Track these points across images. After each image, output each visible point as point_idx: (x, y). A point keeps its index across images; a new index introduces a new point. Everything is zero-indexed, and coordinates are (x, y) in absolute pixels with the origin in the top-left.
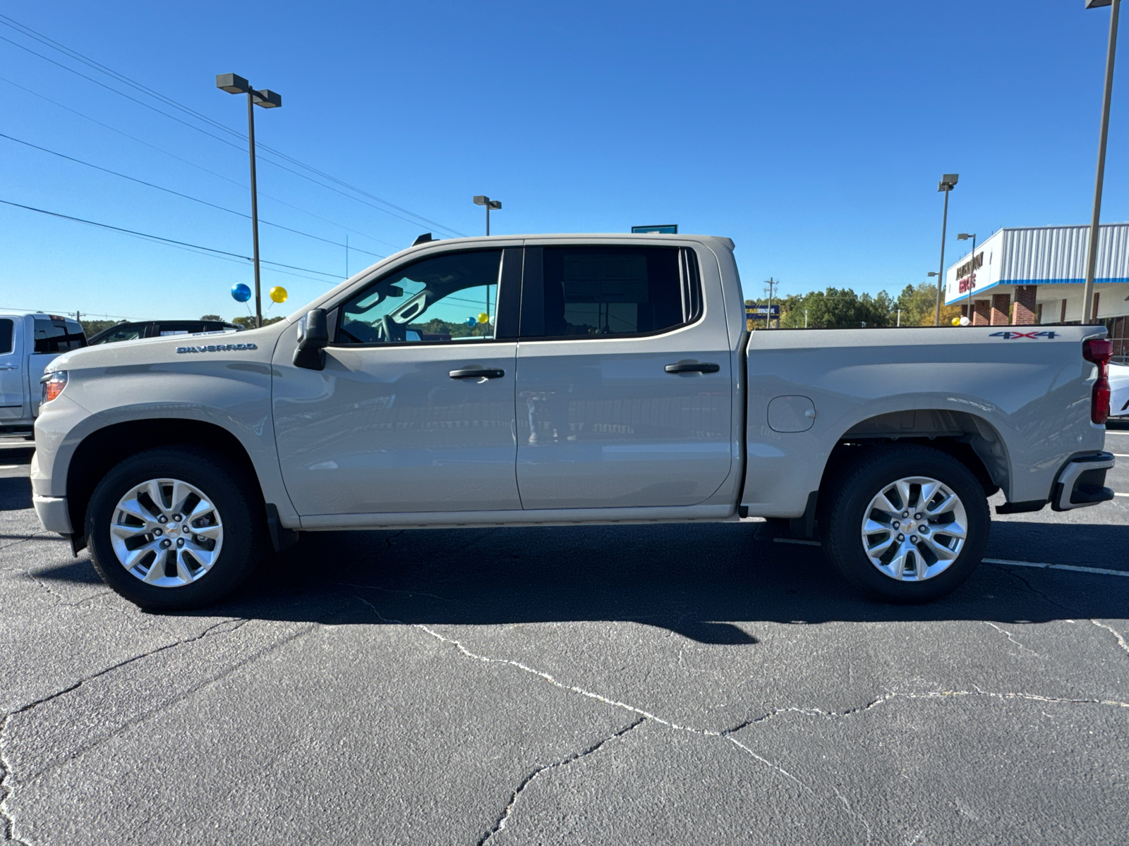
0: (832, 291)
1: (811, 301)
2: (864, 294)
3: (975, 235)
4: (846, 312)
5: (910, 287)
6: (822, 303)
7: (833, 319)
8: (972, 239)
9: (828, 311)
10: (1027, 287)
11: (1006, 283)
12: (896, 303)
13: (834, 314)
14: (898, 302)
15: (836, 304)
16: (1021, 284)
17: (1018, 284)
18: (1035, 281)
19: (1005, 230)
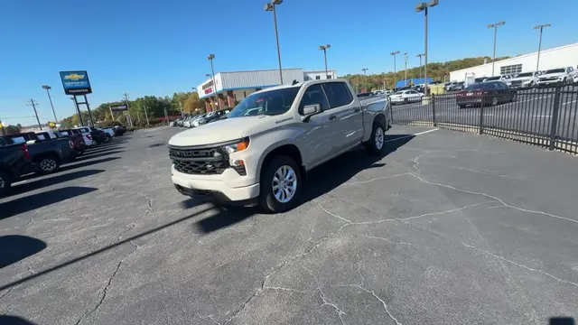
0: (146, 97)
1: (139, 101)
2: (159, 98)
4: (155, 105)
5: (175, 94)
6: (144, 102)
7: (151, 108)
9: (148, 105)
10: (230, 91)
11: (225, 90)
12: (172, 100)
13: (151, 106)
15: (150, 102)
17: (228, 90)
18: (232, 89)
19: (220, 73)
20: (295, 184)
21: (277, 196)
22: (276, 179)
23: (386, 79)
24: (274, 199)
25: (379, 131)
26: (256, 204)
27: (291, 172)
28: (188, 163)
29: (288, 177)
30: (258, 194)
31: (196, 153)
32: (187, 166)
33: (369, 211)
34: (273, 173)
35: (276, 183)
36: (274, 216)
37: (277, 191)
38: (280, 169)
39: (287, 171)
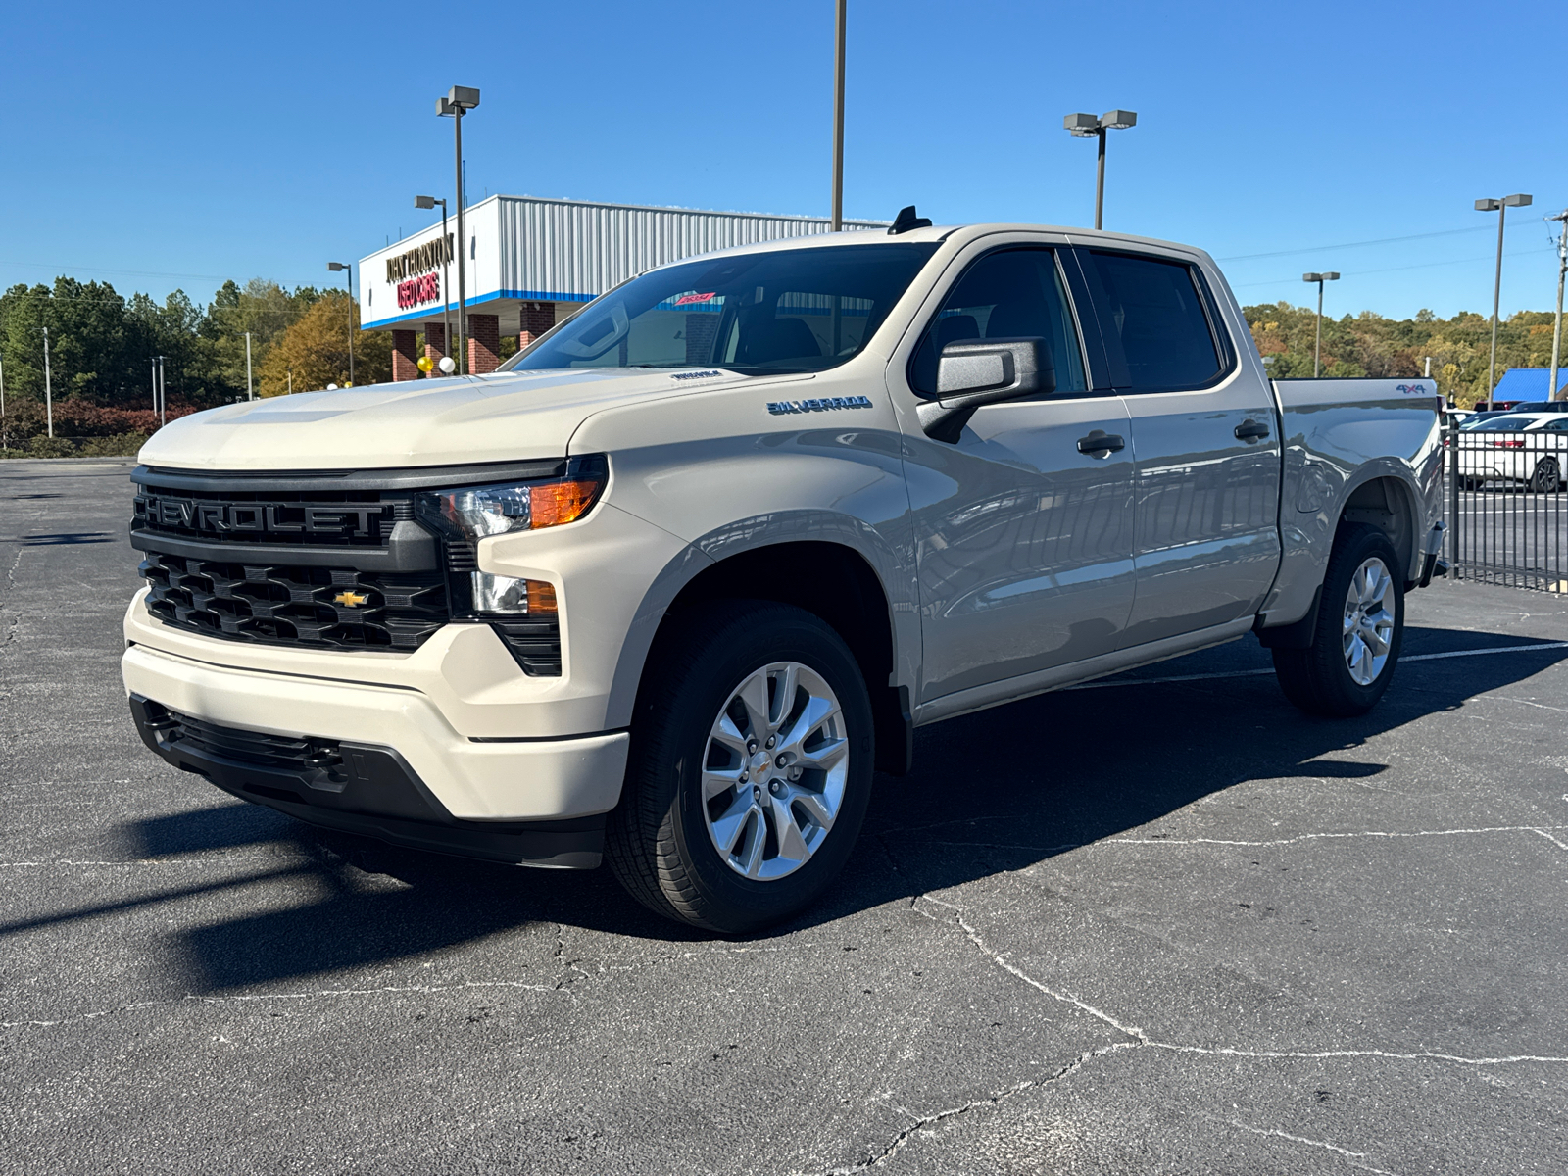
0: (66, 284)
1: (23, 305)
2: (137, 296)
3: (445, 200)
4: (104, 333)
5: (230, 286)
6: (50, 311)
7: (79, 349)
8: (441, 207)
9: (65, 329)
10: (540, 304)
11: (510, 296)
12: (206, 320)
13: (80, 338)
14: (210, 318)
15: (83, 316)
16: (533, 299)
17: (529, 299)
18: (554, 295)
19: (501, 199)
20: (836, 782)
21: (723, 834)
22: (725, 728)
23: (1440, 345)
24: (699, 845)
25: (1372, 578)
26: (590, 860)
27: (824, 706)
28: (231, 569)
29: (801, 731)
30: (608, 799)
31: (283, 515)
32: (223, 589)
33: (1261, 995)
34: (717, 693)
35: (723, 757)
36: (687, 952)
37: (723, 803)
38: (762, 673)
39: (801, 699)
